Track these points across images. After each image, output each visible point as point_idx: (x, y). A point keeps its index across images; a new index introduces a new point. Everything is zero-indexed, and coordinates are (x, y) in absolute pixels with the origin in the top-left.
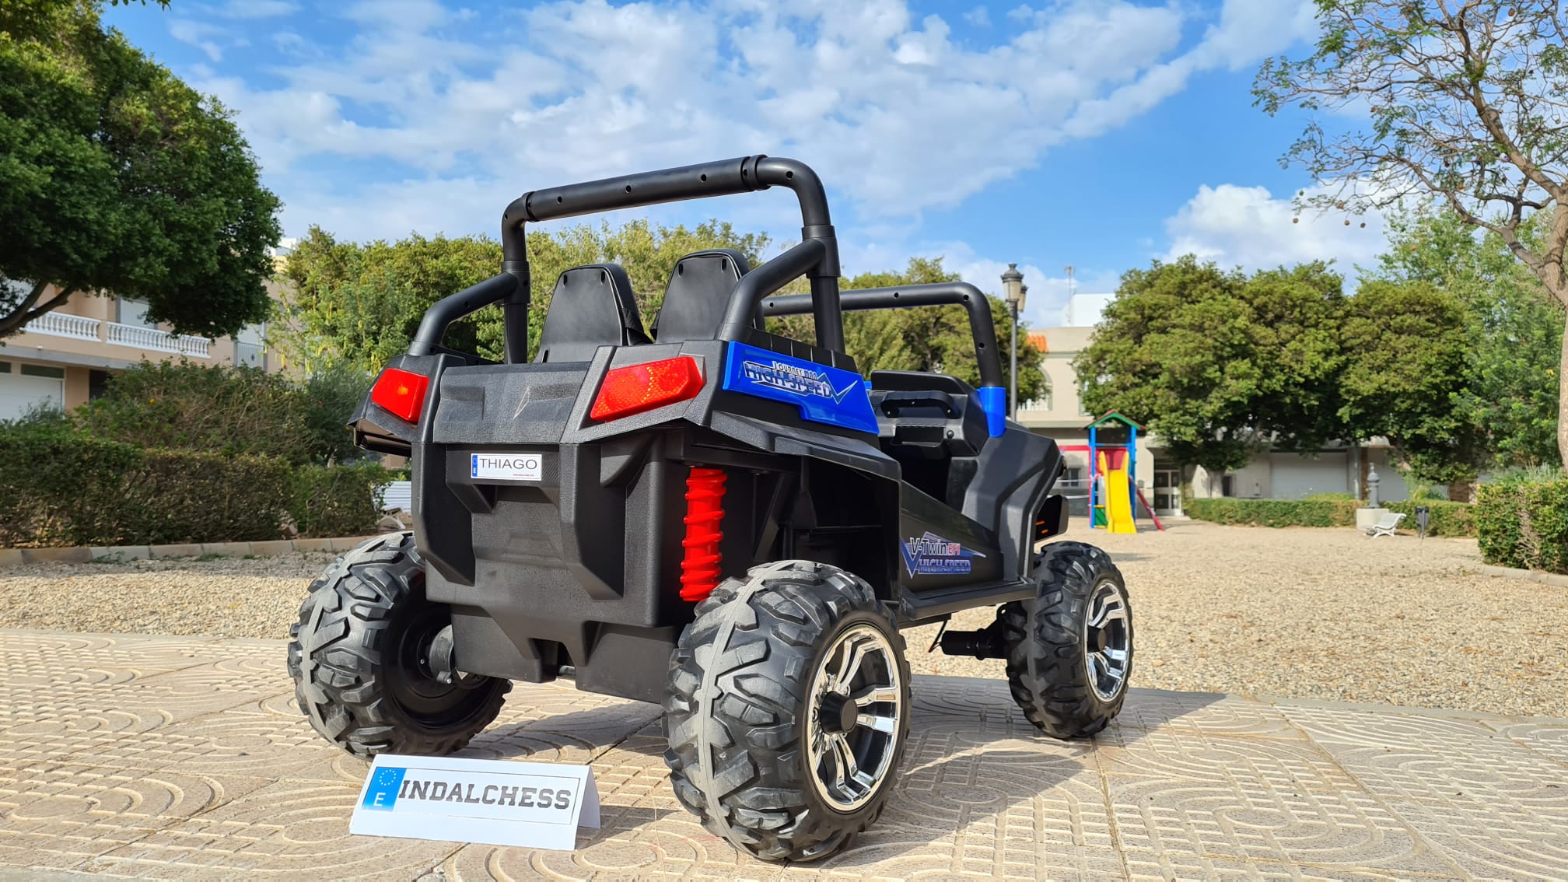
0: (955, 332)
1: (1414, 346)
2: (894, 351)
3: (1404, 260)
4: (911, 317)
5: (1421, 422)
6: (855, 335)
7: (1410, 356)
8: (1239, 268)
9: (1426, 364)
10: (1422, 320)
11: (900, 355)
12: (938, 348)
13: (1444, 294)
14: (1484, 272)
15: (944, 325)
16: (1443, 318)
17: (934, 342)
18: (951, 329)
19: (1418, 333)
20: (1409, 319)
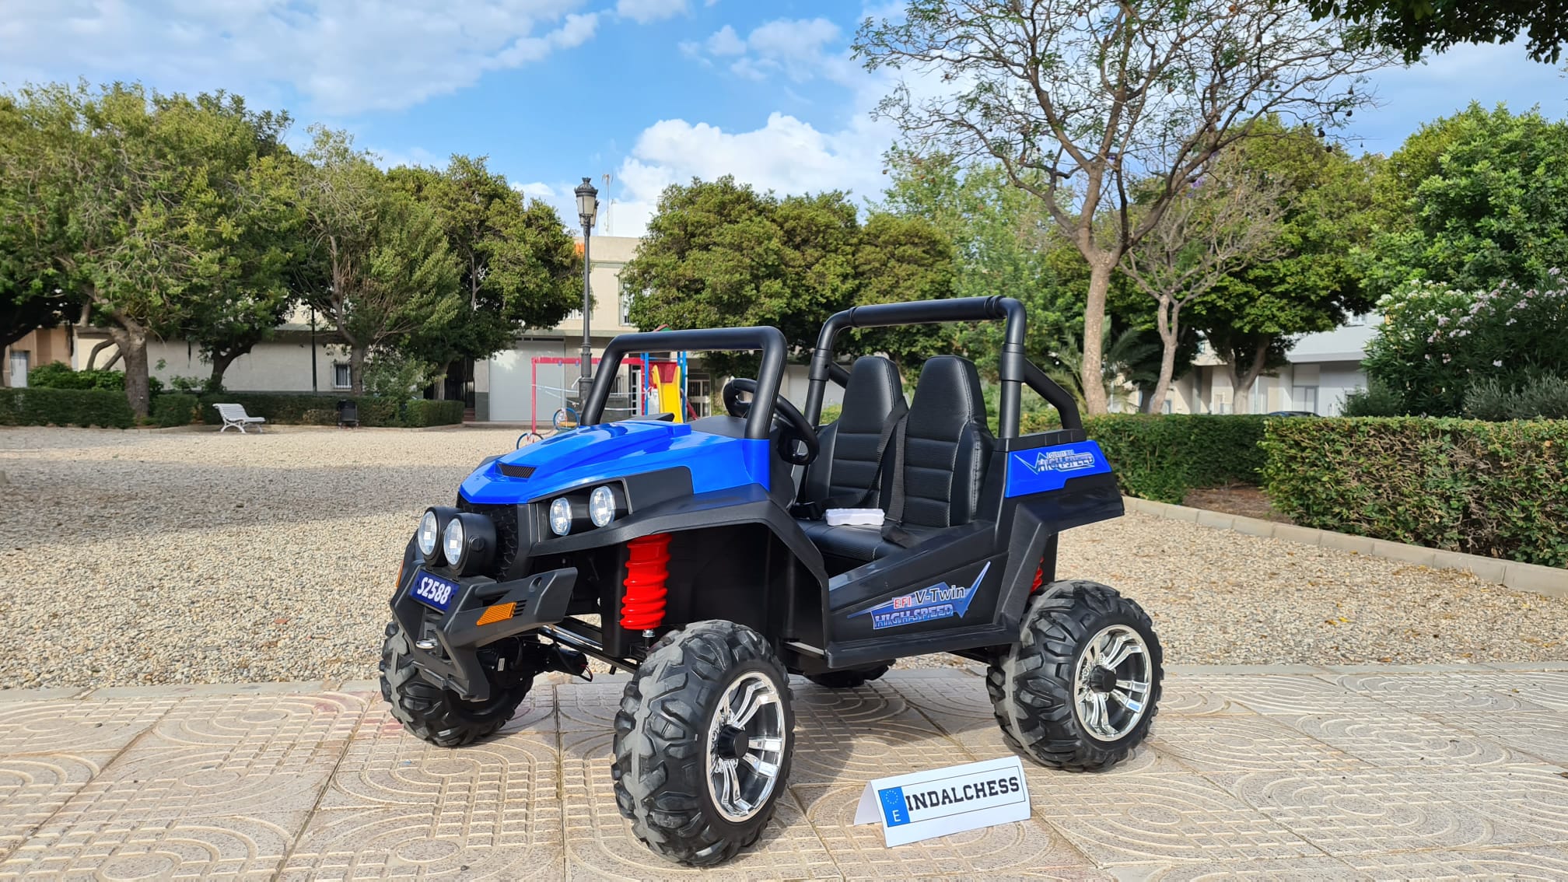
0: (500, 237)
1: (913, 274)
2: (438, 255)
3: (903, 196)
4: (454, 218)
5: (915, 341)
6: (397, 235)
7: (909, 283)
8: (771, 192)
9: (922, 290)
10: (918, 251)
11: (445, 260)
12: (484, 252)
13: (937, 231)
14: (964, 211)
15: (489, 229)
16: (936, 251)
17: (479, 246)
18: (497, 234)
19: (916, 262)
20: (910, 250)
